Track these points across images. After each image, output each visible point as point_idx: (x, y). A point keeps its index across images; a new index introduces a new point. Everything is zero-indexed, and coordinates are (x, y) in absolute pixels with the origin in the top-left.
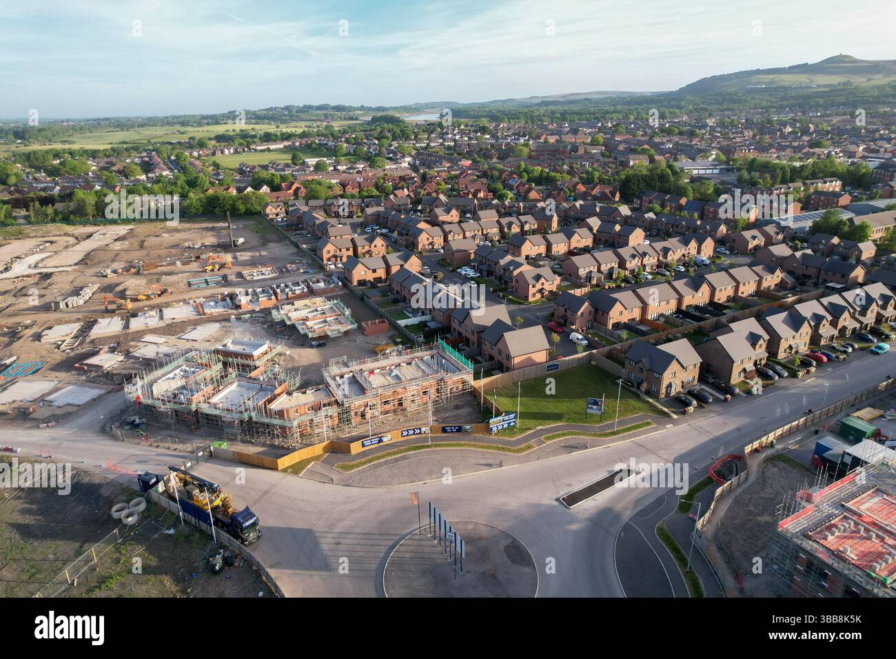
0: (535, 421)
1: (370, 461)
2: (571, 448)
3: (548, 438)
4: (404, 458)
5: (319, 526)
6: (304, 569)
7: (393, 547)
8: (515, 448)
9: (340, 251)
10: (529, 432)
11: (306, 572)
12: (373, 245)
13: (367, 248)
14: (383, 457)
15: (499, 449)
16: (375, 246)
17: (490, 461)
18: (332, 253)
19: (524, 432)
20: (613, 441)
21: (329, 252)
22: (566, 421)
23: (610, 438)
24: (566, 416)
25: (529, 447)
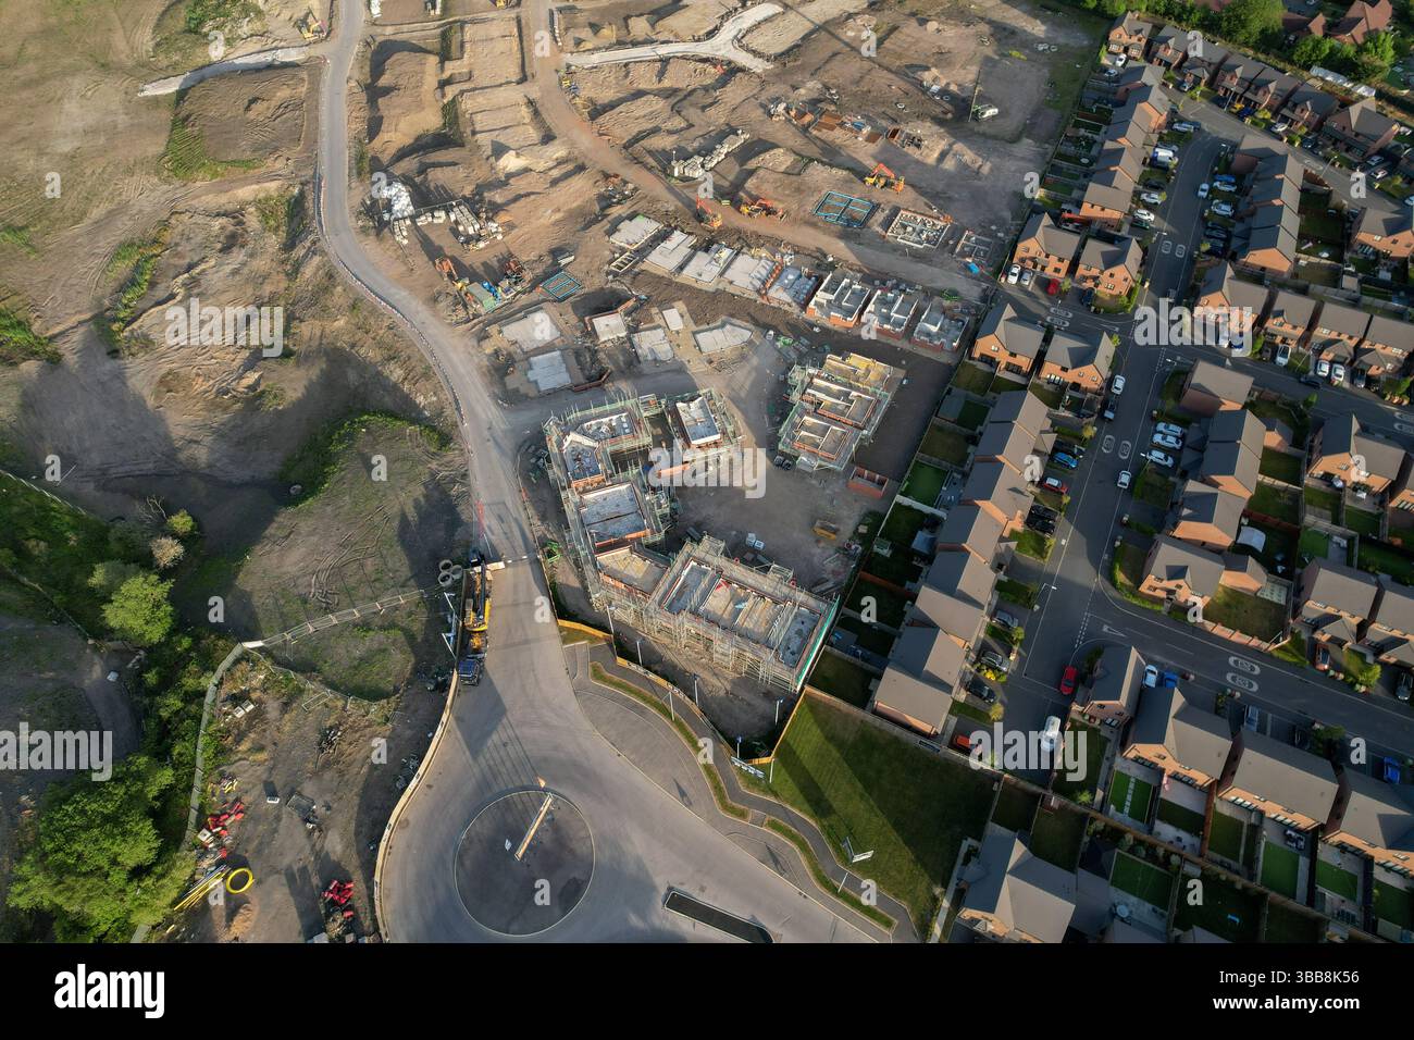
0: (798, 792)
1: (618, 685)
2: (773, 858)
3: (774, 826)
4: (642, 712)
5: (514, 714)
6: (467, 743)
7: (524, 788)
8: (729, 801)
9: (1047, 256)
10: (772, 799)
11: (465, 747)
12: (1108, 272)
13: (1095, 272)
14: (631, 691)
15: (717, 788)
16: (1112, 275)
17: (690, 792)
18: (1031, 254)
19: (765, 793)
20: (820, 897)
21: (1028, 250)
22: (823, 827)
23: (822, 890)
24: (833, 819)
25: (742, 815)
